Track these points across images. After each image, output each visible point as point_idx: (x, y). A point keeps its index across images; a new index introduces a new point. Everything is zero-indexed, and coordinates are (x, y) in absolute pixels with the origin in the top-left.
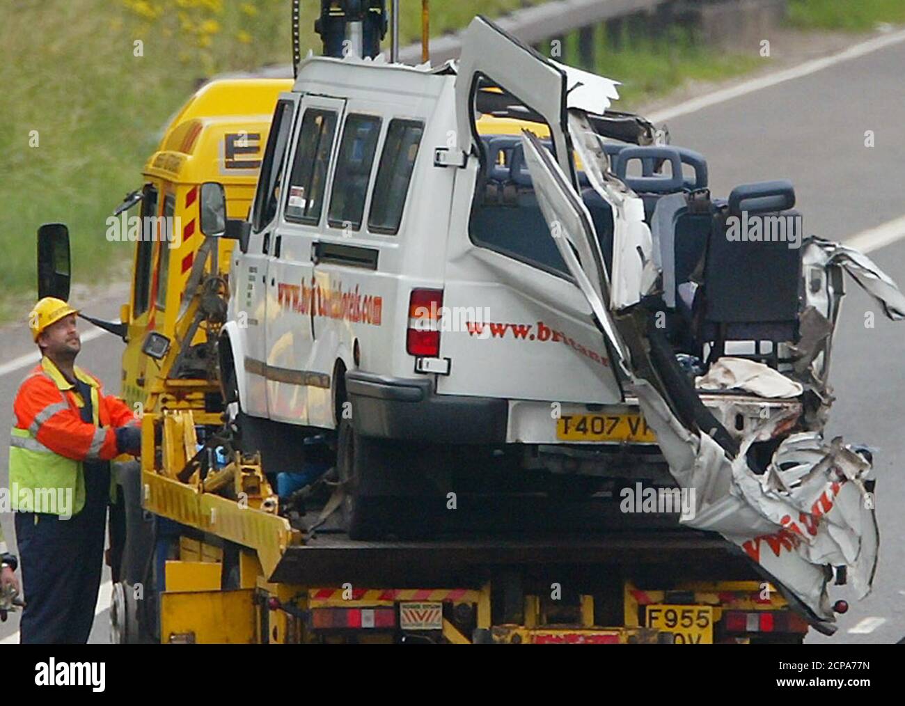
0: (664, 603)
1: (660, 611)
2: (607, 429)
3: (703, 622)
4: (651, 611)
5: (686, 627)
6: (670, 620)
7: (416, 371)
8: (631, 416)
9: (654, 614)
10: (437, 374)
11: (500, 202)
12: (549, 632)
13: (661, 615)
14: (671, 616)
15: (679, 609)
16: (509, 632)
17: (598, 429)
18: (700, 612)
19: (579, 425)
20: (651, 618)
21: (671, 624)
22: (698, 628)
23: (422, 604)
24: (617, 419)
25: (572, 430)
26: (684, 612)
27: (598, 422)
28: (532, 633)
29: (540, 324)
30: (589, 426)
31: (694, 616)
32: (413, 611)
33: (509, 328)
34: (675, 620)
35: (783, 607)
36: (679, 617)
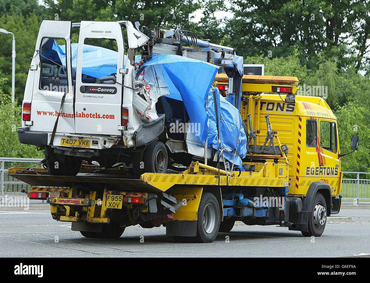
0: (112, 194)
1: (110, 196)
2: (73, 143)
3: (120, 200)
4: (108, 196)
5: (116, 201)
6: (113, 199)
7: (25, 125)
8: (80, 140)
9: (109, 197)
10: (30, 125)
11: (55, 82)
12: (63, 199)
13: (110, 197)
14: (113, 198)
15: (115, 196)
16: (53, 199)
17: (71, 143)
18: (120, 197)
19: (67, 141)
20: (108, 198)
21: (113, 200)
22: (119, 201)
23: (55, 192)
24: (76, 140)
25: (65, 143)
26: (116, 197)
27: (71, 141)
28: (59, 199)
29: (56, 112)
30: (69, 142)
31: (118, 198)
32: (53, 194)
33: (48, 113)
34: (114, 199)
35: (141, 196)
36: (115, 198)
